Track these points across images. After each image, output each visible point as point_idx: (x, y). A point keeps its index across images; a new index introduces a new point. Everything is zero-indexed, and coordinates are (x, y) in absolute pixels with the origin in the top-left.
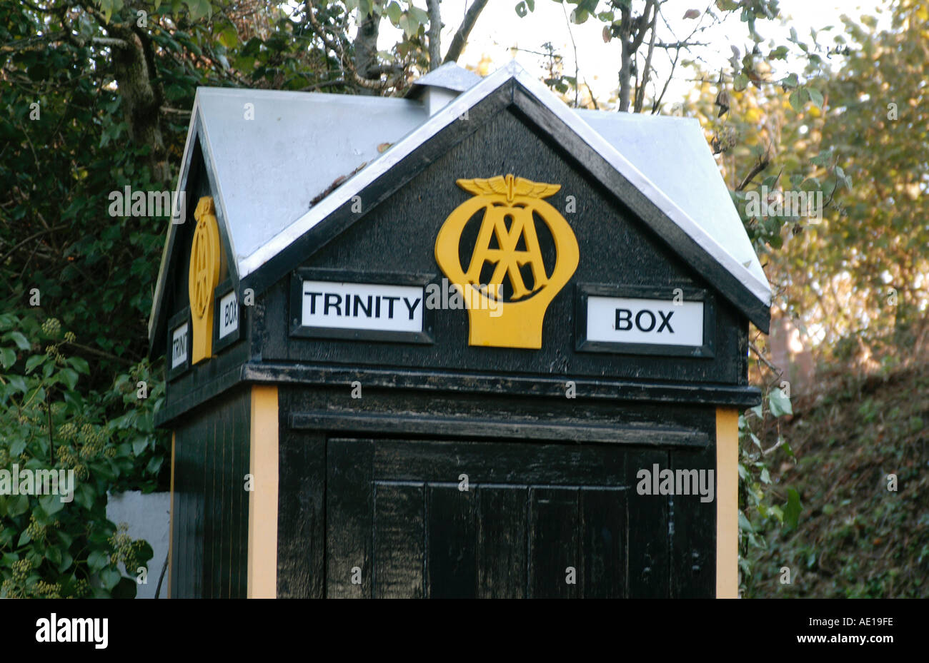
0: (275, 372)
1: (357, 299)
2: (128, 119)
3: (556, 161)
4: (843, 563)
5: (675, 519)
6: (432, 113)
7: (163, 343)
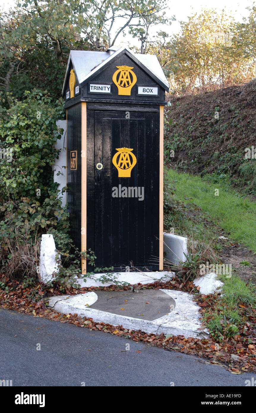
0: (86, 100)
1: (99, 87)
2: (56, 55)
3: (133, 63)
4: (174, 130)
5: (153, 124)
6: (111, 54)
7: (65, 95)
